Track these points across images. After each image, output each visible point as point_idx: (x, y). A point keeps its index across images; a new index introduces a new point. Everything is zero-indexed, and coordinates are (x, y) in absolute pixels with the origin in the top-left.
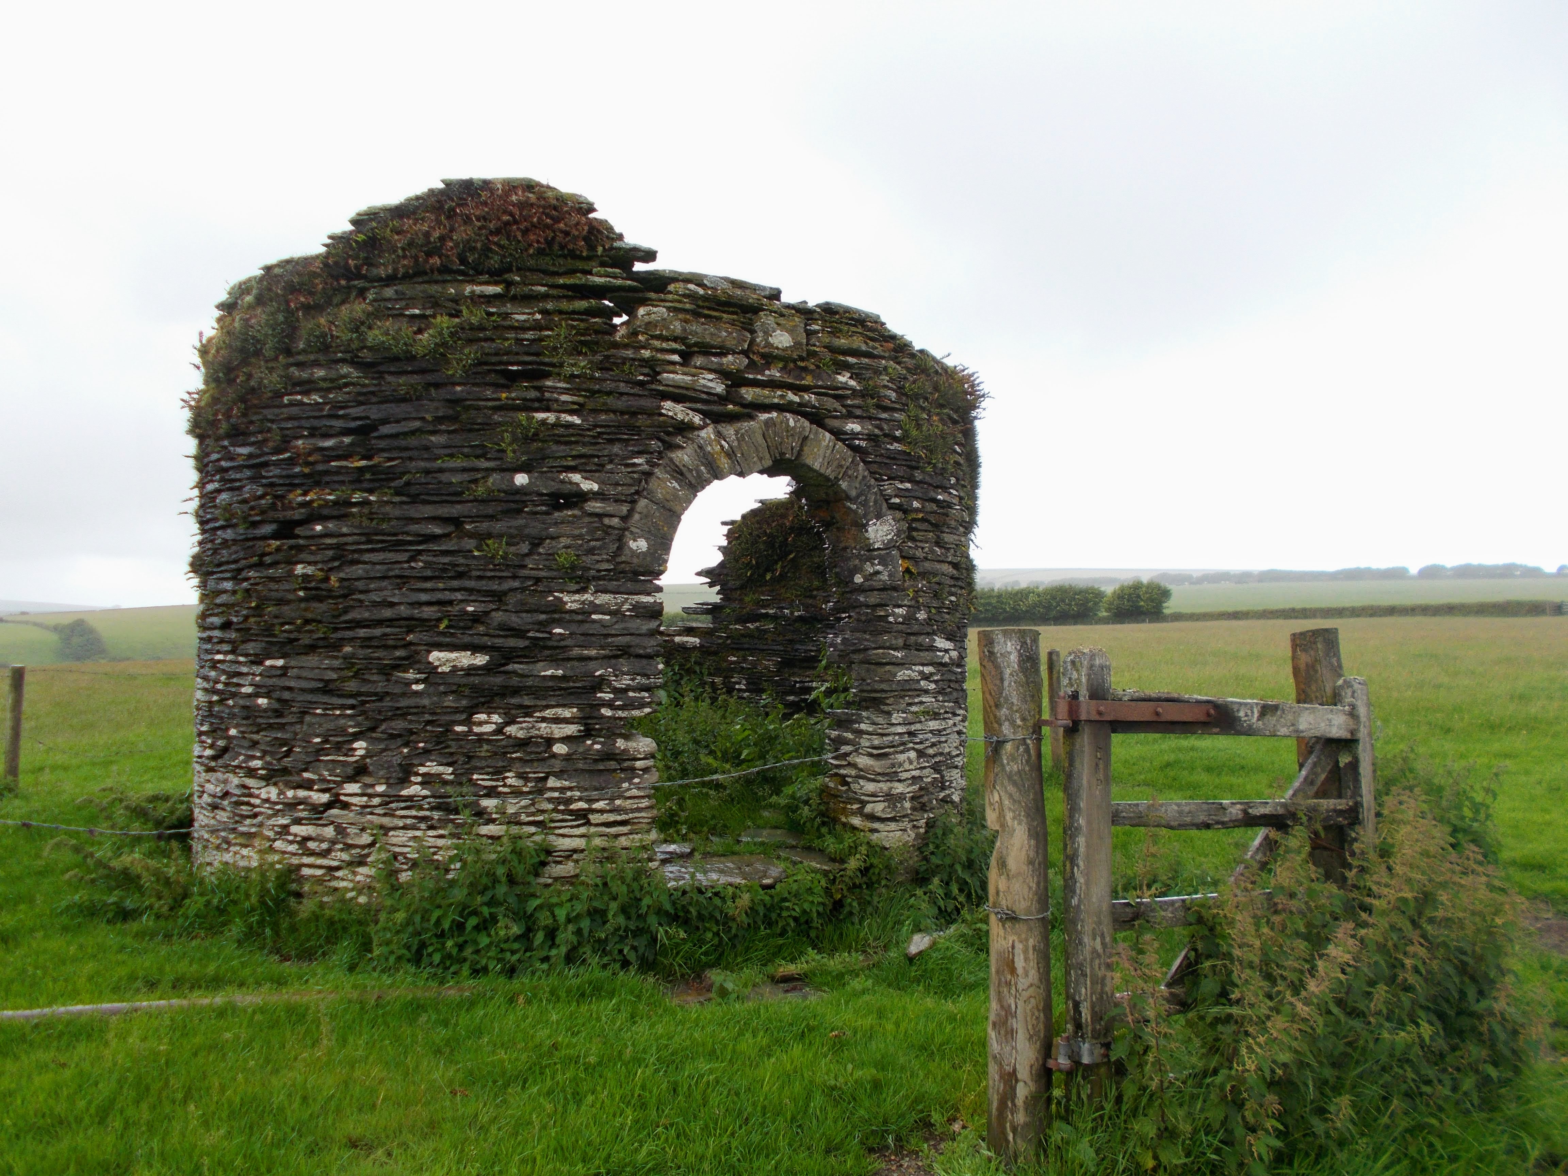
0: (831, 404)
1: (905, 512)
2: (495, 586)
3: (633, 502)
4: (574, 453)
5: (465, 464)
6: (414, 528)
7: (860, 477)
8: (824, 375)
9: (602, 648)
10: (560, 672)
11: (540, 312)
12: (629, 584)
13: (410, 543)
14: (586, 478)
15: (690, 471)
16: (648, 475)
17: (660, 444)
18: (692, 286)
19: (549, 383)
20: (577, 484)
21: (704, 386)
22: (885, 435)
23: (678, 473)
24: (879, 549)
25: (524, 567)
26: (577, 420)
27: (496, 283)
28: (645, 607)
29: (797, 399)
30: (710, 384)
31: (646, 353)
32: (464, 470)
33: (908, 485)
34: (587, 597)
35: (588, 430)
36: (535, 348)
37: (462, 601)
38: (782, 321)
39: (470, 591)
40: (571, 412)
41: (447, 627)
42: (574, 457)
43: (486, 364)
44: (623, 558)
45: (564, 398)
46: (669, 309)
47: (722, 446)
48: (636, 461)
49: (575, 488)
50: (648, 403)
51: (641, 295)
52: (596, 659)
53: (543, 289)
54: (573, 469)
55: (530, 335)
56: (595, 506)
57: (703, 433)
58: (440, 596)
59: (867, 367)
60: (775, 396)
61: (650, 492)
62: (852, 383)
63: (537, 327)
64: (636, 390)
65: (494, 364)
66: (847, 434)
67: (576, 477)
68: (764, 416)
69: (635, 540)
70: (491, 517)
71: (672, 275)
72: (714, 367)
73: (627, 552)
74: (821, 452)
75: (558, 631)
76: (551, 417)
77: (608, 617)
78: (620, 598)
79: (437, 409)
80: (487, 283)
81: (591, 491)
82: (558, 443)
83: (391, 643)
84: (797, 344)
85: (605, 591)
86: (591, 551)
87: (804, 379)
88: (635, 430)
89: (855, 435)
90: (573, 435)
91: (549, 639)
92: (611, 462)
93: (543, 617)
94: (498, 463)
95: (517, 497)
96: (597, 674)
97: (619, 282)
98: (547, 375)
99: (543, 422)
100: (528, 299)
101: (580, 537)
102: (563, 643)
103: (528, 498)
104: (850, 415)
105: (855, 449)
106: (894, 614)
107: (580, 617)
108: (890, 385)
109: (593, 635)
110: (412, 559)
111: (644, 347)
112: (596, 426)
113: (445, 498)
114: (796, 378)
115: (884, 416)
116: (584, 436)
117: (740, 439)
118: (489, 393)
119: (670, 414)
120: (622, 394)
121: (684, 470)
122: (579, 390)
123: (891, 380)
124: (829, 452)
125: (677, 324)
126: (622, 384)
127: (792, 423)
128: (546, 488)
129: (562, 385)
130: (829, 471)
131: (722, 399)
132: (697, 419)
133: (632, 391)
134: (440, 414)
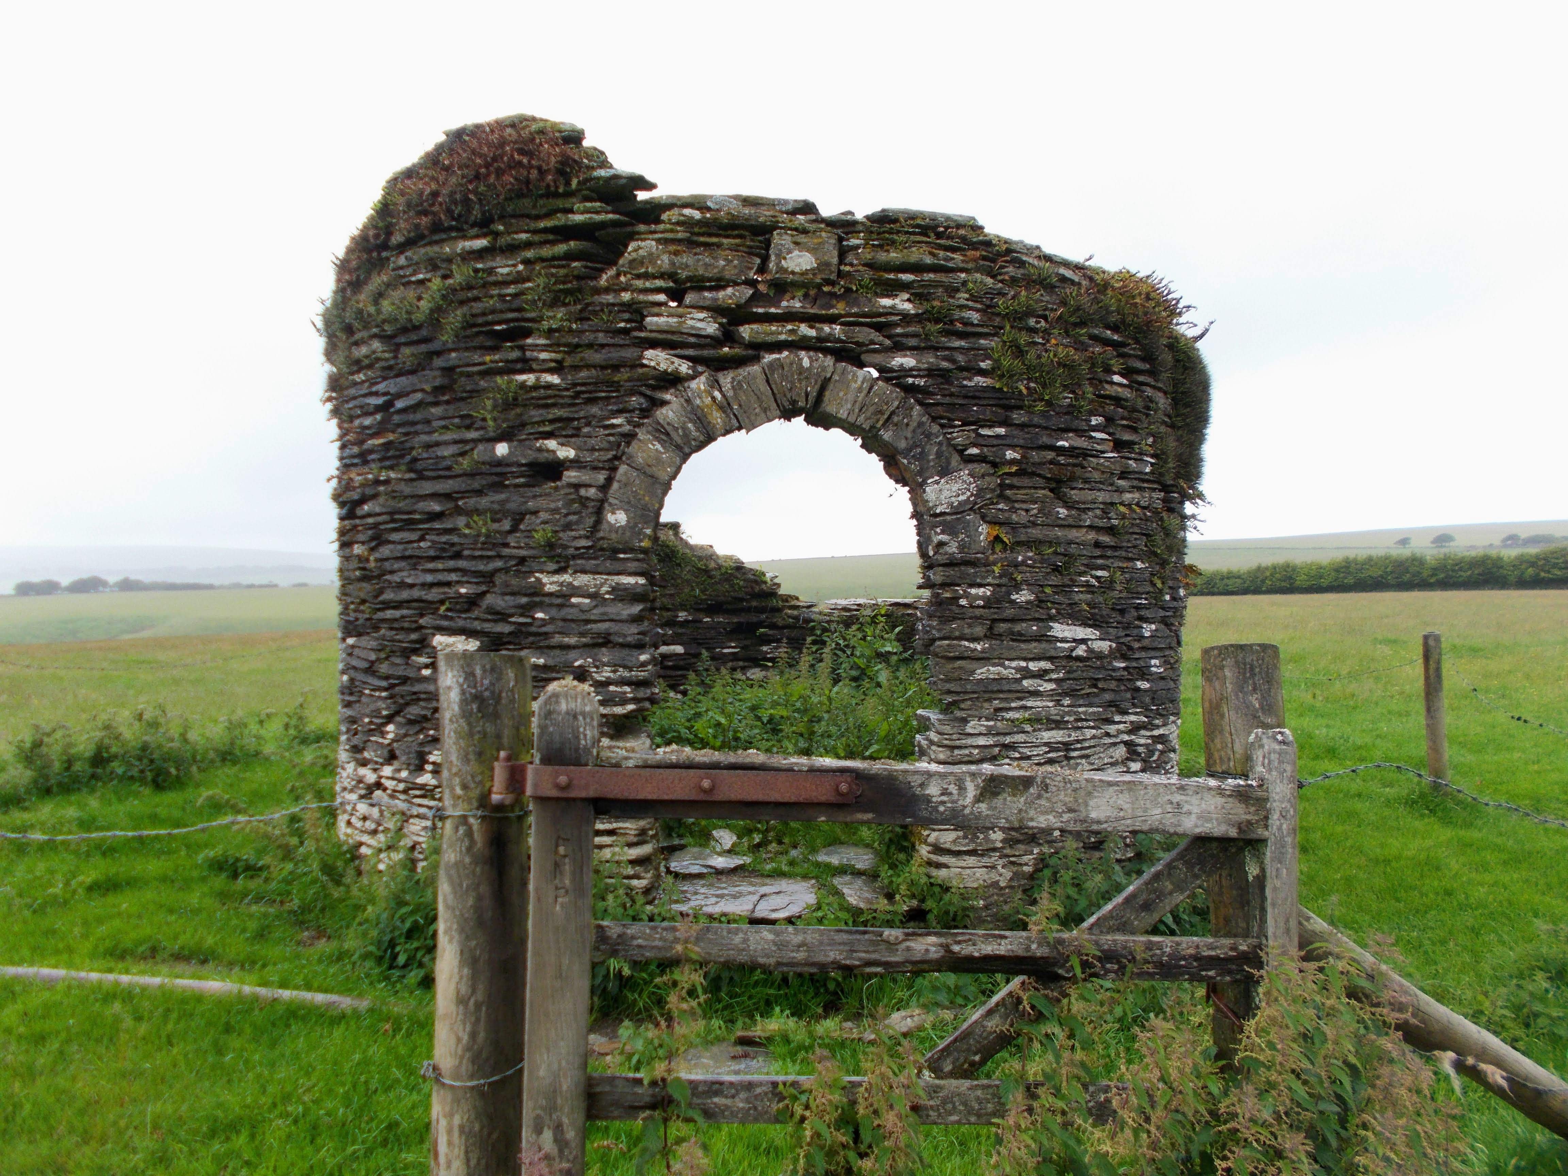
0: (865, 334)
1: (995, 465)
2: (481, 567)
3: (614, 469)
4: (550, 417)
5: (456, 436)
6: (422, 505)
7: (914, 424)
8: (862, 300)
9: (582, 634)
10: (541, 661)
11: (523, 262)
12: (608, 564)
13: (421, 521)
14: (562, 445)
15: (676, 429)
16: (630, 437)
17: (642, 400)
18: (687, 211)
19: (529, 341)
20: (554, 452)
21: (693, 327)
22: (961, 369)
23: (662, 433)
24: (942, 514)
25: (506, 545)
26: (555, 379)
27: (484, 236)
28: (626, 589)
29: (812, 333)
30: (700, 325)
31: (626, 296)
32: (456, 442)
33: (1002, 431)
34: (566, 577)
35: (567, 389)
36: (516, 303)
37: (458, 582)
38: (802, 238)
39: (464, 571)
40: (551, 371)
41: (448, 610)
42: (551, 422)
43: (474, 325)
44: (601, 534)
45: (544, 356)
46: (658, 241)
47: (714, 399)
48: (614, 421)
49: (551, 457)
50: (629, 353)
51: (629, 229)
52: (574, 647)
53: (524, 236)
54: (549, 435)
55: (511, 290)
56: (571, 476)
57: (693, 384)
58: (441, 577)
59: (936, 284)
60: (781, 332)
61: (630, 457)
62: (908, 306)
63: (519, 279)
64: (617, 340)
65: (481, 325)
66: (894, 371)
67: (552, 444)
68: (769, 358)
69: (613, 513)
70: (479, 493)
71: (670, 201)
72: (708, 303)
73: (604, 526)
74: (850, 397)
75: (540, 615)
76: (529, 378)
77: (587, 601)
78: (600, 578)
79: (435, 378)
80: (477, 237)
81: (567, 460)
82: (538, 407)
83: (406, 625)
84: (823, 265)
85: (584, 572)
86: (568, 527)
87: (833, 307)
88: (615, 386)
89: (906, 372)
90: (549, 397)
91: (530, 624)
92: (588, 424)
93: (524, 600)
94: (482, 432)
95: (499, 470)
96: (577, 664)
97: (602, 217)
98: (528, 333)
99: (523, 385)
100: (512, 249)
101: (555, 511)
102: (544, 629)
103: (509, 469)
104: (898, 347)
105: (910, 390)
106: (967, 595)
107: (559, 601)
108: (970, 303)
109: (572, 620)
110: (422, 539)
111: (625, 290)
112: (575, 385)
113: (442, 473)
114: (822, 307)
115: (958, 343)
116: (562, 397)
117: (737, 387)
118: (477, 358)
119: (653, 364)
120: (603, 346)
121: (669, 428)
122: (559, 345)
123: (973, 298)
124: (862, 396)
125: (665, 258)
126: (601, 335)
127: (806, 363)
128: (525, 456)
129: (542, 341)
130: (862, 418)
131: (716, 342)
132: (684, 368)
133: (611, 341)
134: (437, 384)
